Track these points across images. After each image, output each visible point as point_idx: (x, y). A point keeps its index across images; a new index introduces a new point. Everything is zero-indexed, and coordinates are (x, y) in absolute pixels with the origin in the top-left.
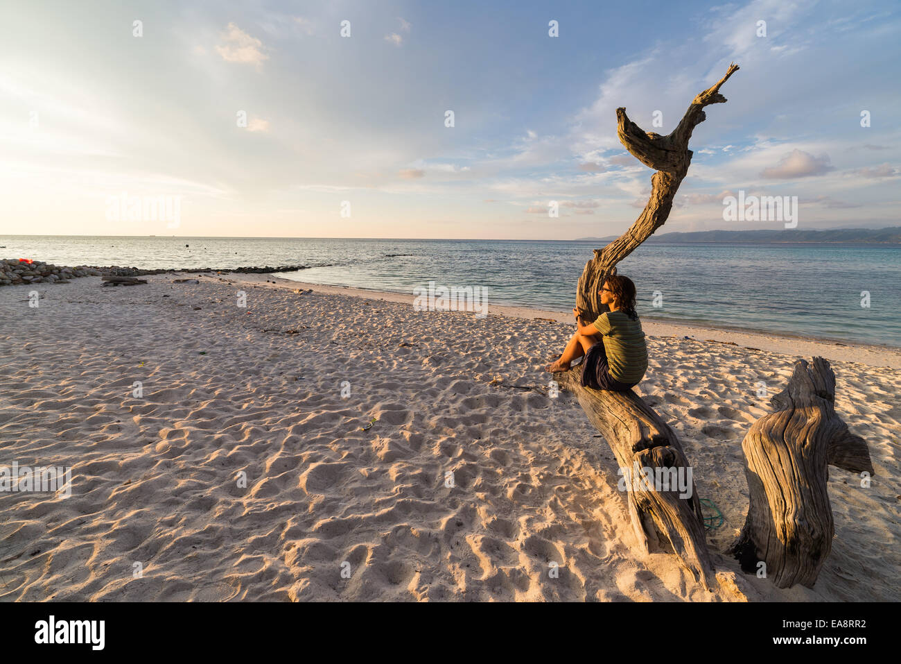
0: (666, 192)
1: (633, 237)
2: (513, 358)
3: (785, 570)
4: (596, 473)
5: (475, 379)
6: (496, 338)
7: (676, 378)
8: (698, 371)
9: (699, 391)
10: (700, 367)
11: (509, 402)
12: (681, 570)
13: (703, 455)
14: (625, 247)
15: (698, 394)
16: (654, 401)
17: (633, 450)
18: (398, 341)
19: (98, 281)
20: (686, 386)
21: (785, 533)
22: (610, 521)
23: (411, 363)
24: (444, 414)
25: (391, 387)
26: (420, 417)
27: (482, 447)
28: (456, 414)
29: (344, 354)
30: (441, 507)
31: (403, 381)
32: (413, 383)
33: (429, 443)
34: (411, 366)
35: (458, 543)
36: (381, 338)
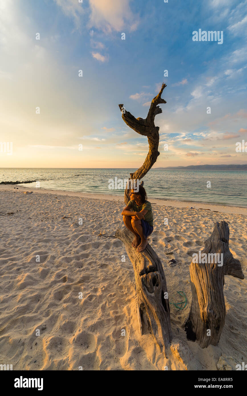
0: (153, 147)
1: (144, 167)
2: (114, 222)
4: (131, 284)
5: (92, 234)
6: (109, 212)
7: (182, 227)
8: (191, 224)
9: (189, 233)
10: (192, 221)
11: (104, 245)
12: (155, 345)
13: (185, 266)
14: (142, 172)
15: (189, 235)
16: (170, 239)
17: (140, 275)
18: (63, 216)
20: (185, 231)
21: (203, 317)
22: (129, 313)
23: (64, 227)
24: (67, 255)
25: (47, 241)
26: (54, 258)
27: (79, 273)
28: (74, 254)
29: (32, 224)
30: (39, 317)
31: (55, 237)
32: (60, 238)
33: (51, 273)
34: (63, 229)
35: (36, 344)
36: (55, 214)
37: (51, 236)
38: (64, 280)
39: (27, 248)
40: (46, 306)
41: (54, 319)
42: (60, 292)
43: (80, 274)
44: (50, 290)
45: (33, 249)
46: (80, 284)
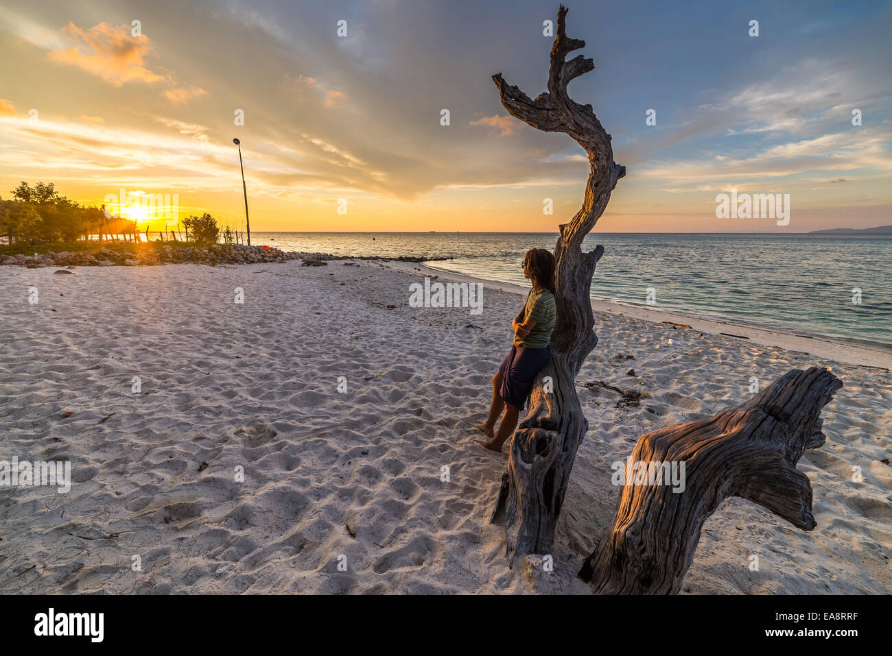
3: (608, 584)
12: (502, 544)
19: (300, 262)
21: (614, 543)
23: (460, 341)
24: (441, 383)
25: (422, 355)
26: (419, 380)
27: (445, 411)
28: (452, 384)
29: (413, 327)
30: (365, 440)
31: (437, 352)
32: (444, 355)
33: (405, 399)
34: (457, 344)
35: (350, 463)
36: (456, 318)
37: (432, 350)
38: (419, 412)
39: (390, 358)
40: (379, 432)
41: (381, 450)
42: (404, 424)
43: (447, 414)
44: (394, 417)
45: (398, 360)
46: (439, 426)
